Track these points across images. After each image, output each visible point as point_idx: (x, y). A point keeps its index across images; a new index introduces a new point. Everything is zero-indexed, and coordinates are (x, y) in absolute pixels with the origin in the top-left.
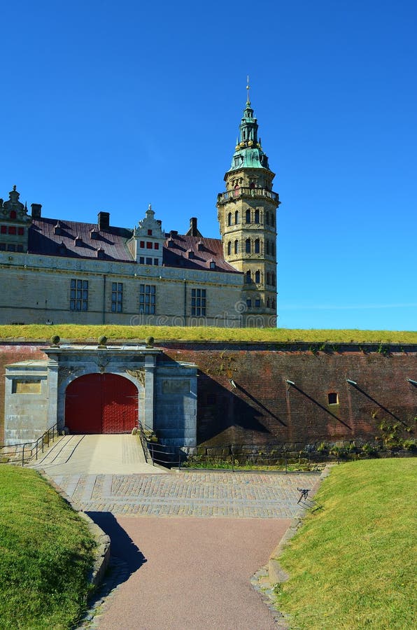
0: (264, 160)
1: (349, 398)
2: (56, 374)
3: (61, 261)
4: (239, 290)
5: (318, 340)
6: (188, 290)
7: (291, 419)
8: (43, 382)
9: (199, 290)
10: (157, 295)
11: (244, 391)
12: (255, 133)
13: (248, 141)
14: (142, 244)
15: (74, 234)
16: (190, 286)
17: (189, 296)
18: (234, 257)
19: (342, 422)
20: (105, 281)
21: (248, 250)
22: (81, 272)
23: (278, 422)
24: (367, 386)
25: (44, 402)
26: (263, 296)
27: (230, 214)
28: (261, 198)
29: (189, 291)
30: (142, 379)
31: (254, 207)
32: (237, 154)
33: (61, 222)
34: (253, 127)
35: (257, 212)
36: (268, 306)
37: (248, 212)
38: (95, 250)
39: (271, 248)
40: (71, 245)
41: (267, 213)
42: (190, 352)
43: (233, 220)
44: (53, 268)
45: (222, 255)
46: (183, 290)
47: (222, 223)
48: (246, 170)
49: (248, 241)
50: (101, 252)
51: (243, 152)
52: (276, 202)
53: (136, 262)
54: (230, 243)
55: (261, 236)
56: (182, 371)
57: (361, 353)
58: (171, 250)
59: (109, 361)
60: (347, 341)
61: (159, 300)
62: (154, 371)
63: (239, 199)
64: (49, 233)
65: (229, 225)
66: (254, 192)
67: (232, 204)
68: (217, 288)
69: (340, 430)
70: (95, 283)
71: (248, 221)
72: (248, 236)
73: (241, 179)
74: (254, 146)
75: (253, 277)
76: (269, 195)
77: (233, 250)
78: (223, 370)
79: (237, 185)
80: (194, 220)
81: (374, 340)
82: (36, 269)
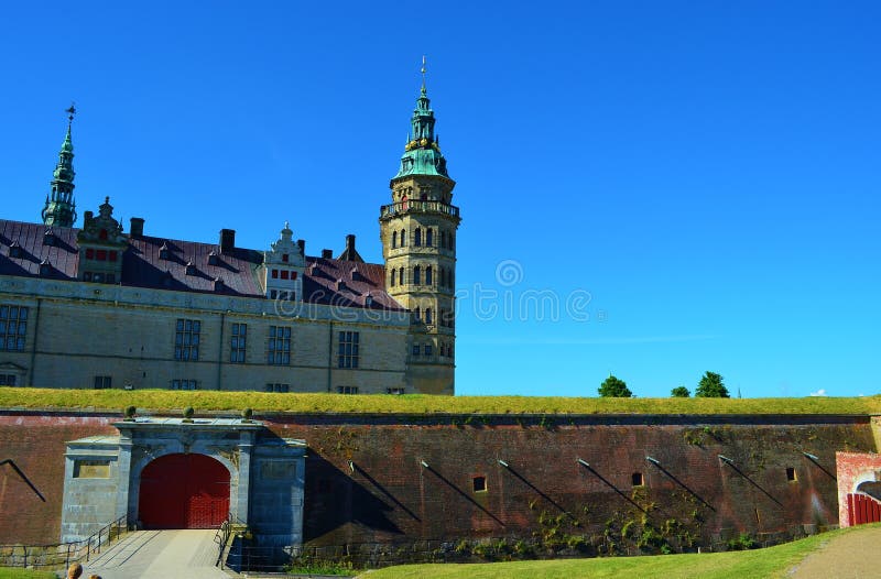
0: (441, 164)
1: (501, 484)
2: (128, 454)
3: (165, 296)
4: (403, 333)
5: (464, 411)
6: (334, 333)
7: (426, 510)
8: (114, 464)
9: (349, 333)
10: (293, 340)
11: (365, 474)
12: (431, 129)
13: (420, 139)
14: (274, 274)
15: (186, 258)
16: (338, 329)
17: (336, 341)
18: (398, 289)
19: (490, 515)
20: (223, 322)
21: (416, 281)
22: (191, 309)
23: (407, 514)
24: (525, 468)
25: (113, 488)
26: (435, 340)
27: (395, 233)
28: (434, 213)
29: (336, 335)
30: (236, 461)
31: (426, 225)
32: (405, 156)
33: (169, 243)
34: (428, 121)
35: (429, 231)
36: (442, 354)
37: (418, 231)
38: (212, 279)
39: (447, 279)
40: (179, 273)
41: (443, 233)
42: (301, 427)
43: (399, 242)
44: (154, 305)
45: (384, 286)
46: (328, 332)
47: (384, 243)
48: (416, 178)
49: (417, 269)
50: (220, 284)
51: (414, 154)
52: (456, 219)
53: (266, 298)
54: (394, 270)
55: (434, 263)
56: (286, 451)
57: (518, 427)
58: (316, 279)
59: (195, 438)
60: (501, 411)
61: (295, 347)
62: (252, 452)
63: (406, 215)
64: (152, 258)
65: (394, 247)
66: (426, 206)
67: (398, 221)
68: (374, 331)
69: (487, 523)
70: (210, 324)
71: (417, 243)
72: (417, 262)
73: (410, 188)
74: (428, 147)
75: (423, 316)
76: (446, 209)
77: (397, 280)
78: (341, 449)
79: (405, 196)
80: (351, 239)
81: (537, 410)
82: (130, 306)
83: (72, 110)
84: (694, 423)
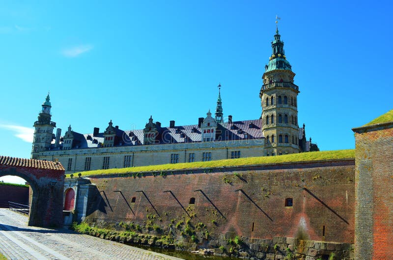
1: (140, 200)
3: (166, 146)
4: (262, 149)
7: (116, 209)
9: (236, 152)
10: (212, 157)
14: (205, 132)
16: (230, 150)
19: (133, 212)
20: (186, 153)
22: (175, 150)
24: (149, 194)
26: (275, 150)
44: (163, 150)
46: (226, 152)
48: (268, 73)
49: (267, 117)
53: (201, 141)
55: (275, 112)
56: (85, 186)
57: (153, 177)
62: (78, 186)
64: (173, 134)
68: (246, 149)
69: (131, 216)
70: (181, 154)
71: (267, 105)
75: (270, 139)
82: (156, 151)
83: (220, 86)
84: (231, 171)
